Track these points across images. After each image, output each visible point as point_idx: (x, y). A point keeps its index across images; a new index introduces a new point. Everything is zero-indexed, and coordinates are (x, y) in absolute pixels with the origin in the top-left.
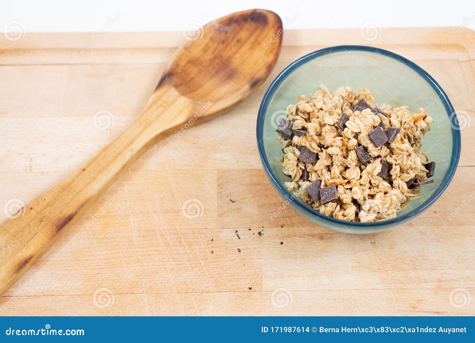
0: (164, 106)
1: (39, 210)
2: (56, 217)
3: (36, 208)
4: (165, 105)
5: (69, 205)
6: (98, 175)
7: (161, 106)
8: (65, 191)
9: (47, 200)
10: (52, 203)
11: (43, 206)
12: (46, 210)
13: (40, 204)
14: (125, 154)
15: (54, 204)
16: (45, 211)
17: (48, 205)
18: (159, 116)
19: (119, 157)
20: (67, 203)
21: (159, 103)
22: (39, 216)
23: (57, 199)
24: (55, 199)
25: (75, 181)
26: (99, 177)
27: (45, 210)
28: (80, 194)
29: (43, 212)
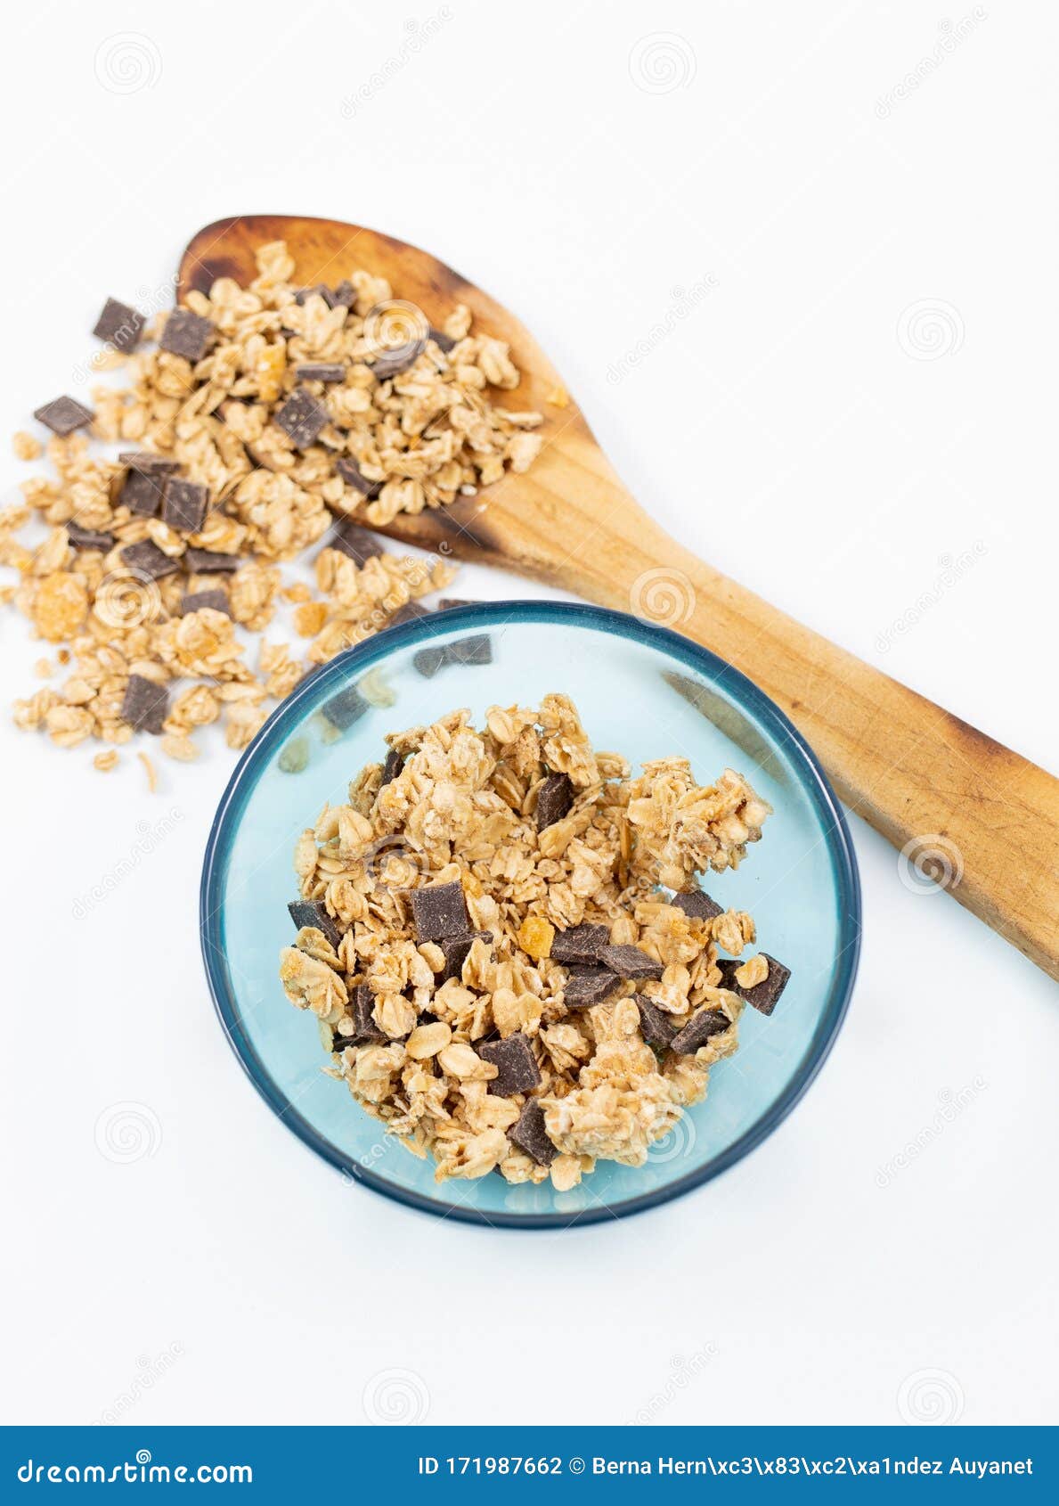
0: (554, 508)
1: (945, 810)
2: (963, 759)
3: (941, 820)
4: (547, 508)
5: (917, 730)
6: (810, 664)
7: (551, 517)
8: (872, 748)
9: (907, 794)
10: (918, 779)
11: (932, 802)
12: (943, 791)
13: (923, 810)
14: (731, 597)
15: (921, 771)
16: (947, 792)
17: (927, 788)
18: (590, 520)
19: (743, 613)
20: (913, 736)
21: (542, 524)
22: (966, 808)
23: (901, 767)
24: (902, 771)
25: (837, 724)
26: (813, 659)
27: (944, 794)
28: (878, 705)
29: (953, 799)
